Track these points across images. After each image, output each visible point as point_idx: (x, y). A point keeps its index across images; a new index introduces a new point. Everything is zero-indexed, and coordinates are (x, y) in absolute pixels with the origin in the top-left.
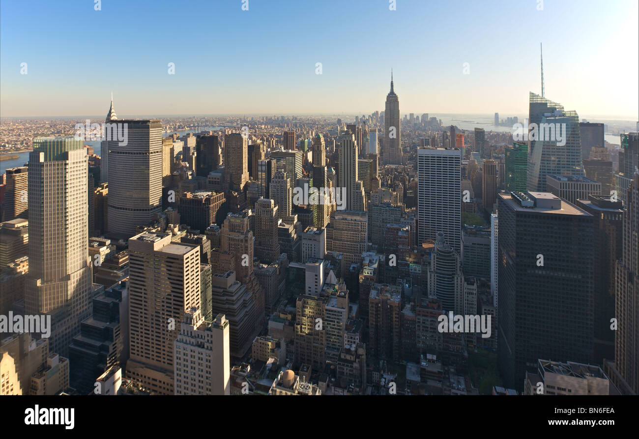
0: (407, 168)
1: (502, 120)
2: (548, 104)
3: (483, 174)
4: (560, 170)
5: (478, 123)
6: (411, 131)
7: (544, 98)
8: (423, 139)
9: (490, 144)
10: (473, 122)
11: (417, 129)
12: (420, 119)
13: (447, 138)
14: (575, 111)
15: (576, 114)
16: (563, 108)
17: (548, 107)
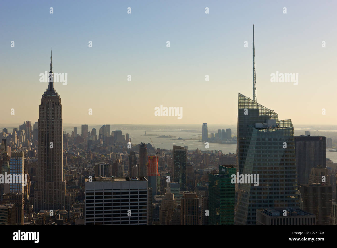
0: (73, 214)
1: (212, 134)
2: (260, 111)
3: (182, 214)
4: (272, 201)
5: (180, 139)
6: (83, 154)
7: (256, 103)
8: (99, 166)
9: (194, 169)
10: (175, 137)
11: (93, 150)
12: (98, 134)
13: (135, 163)
14: (290, 121)
15: (291, 124)
16: (277, 116)
17: (260, 114)
